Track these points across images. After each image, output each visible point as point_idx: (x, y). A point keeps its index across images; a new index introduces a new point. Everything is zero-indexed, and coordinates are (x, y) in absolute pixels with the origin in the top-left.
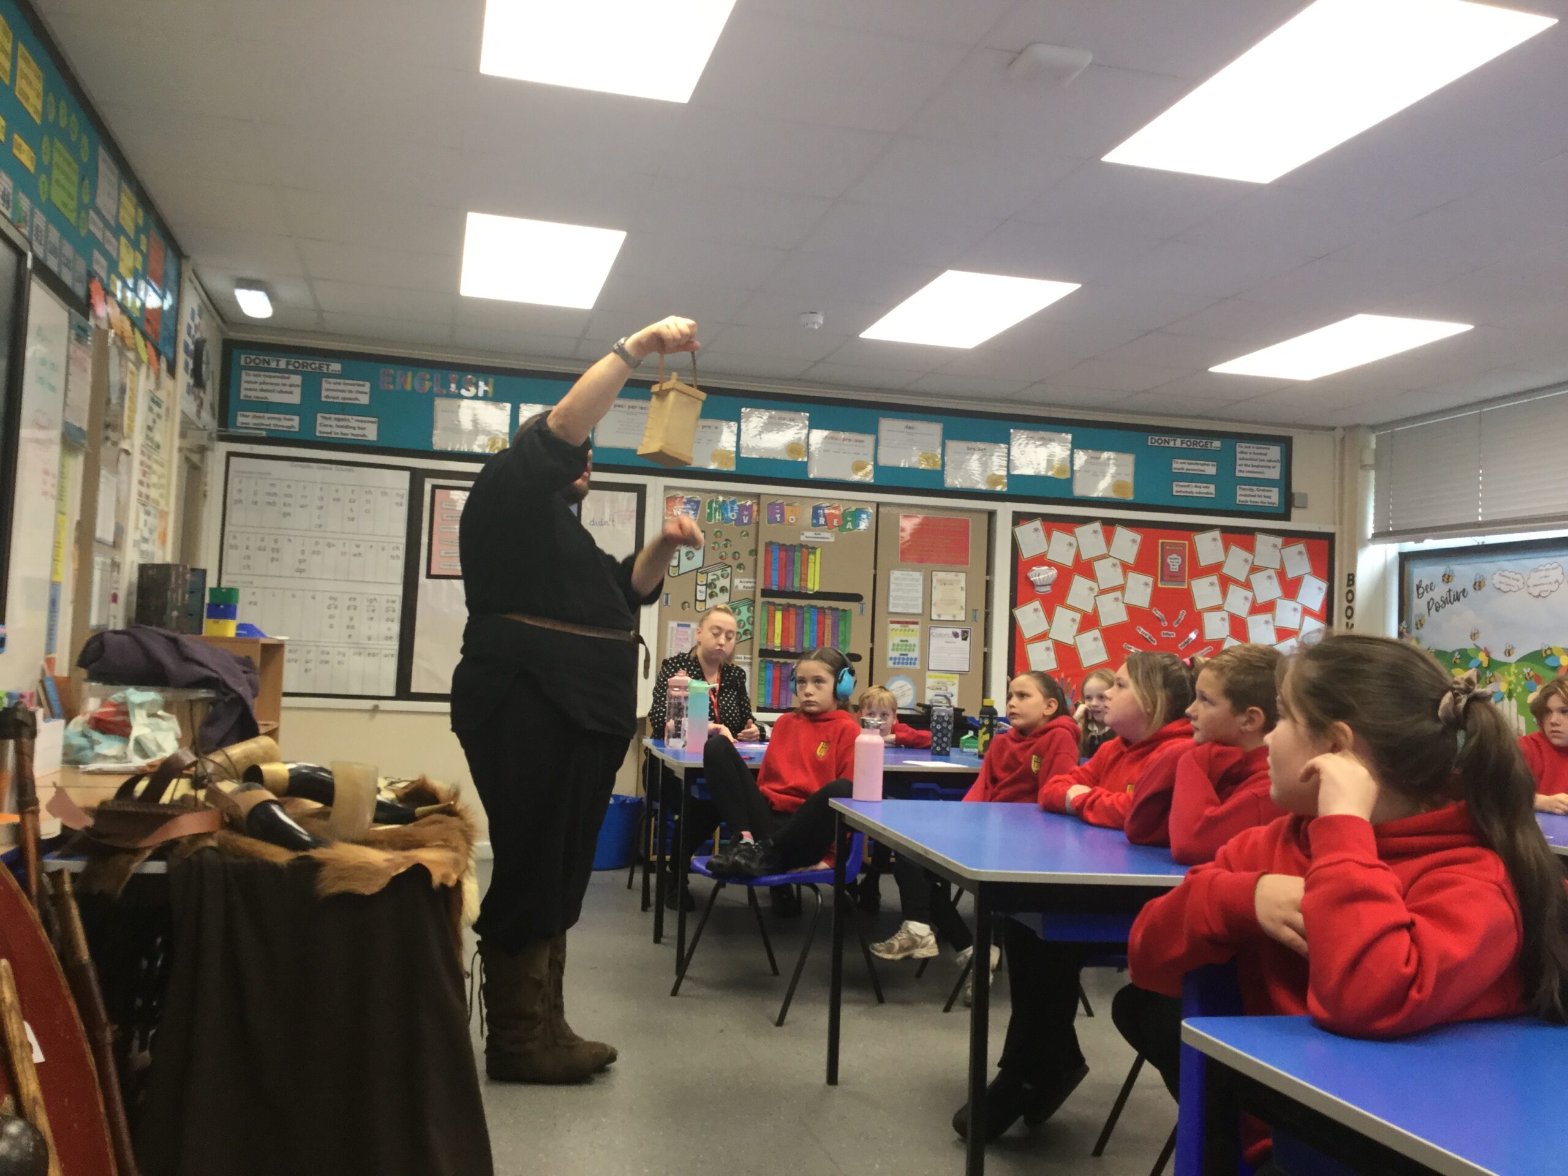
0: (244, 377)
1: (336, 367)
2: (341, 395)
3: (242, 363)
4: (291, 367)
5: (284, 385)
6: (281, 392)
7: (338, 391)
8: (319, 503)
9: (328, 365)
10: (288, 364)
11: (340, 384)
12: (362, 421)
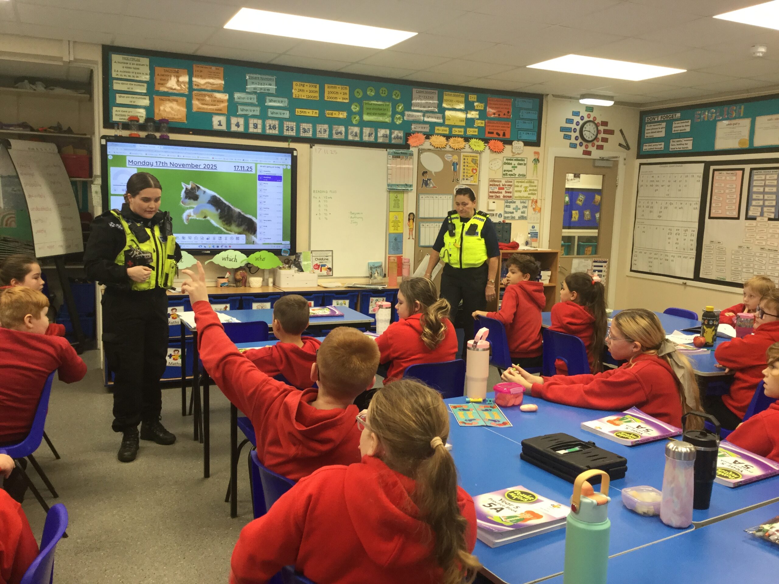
0: (647, 128)
1: (678, 115)
2: (679, 129)
3: (646, 121)
4: (662, 119)
5: (659, 128)
6: (658, 132)
7: (679, 127)
8: (669, 184)
9: (675, 115)
10: (661, 118)
11: (679, 123)
12: (687, 140)
